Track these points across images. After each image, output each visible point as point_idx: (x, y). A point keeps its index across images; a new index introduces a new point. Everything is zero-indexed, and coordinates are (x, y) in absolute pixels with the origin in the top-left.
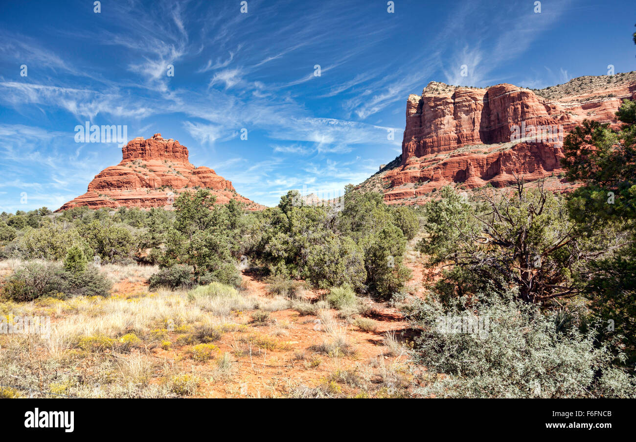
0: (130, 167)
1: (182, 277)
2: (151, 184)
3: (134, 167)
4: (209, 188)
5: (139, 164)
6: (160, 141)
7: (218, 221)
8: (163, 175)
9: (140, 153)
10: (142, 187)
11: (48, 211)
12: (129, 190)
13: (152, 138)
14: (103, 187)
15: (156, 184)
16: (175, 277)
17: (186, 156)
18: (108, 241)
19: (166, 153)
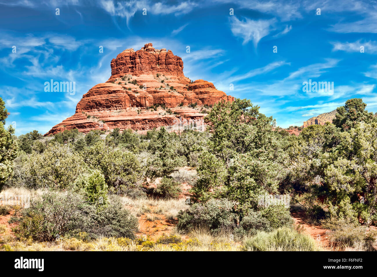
0: (120, 83)
1: (221, 216)
2: (142, 103)
3: (123, 84)
4: (207, 105)
5: (129, 79)
6: (152, 52)
7: (263, 142)
8: (155, 92)
9: (130, 67)
10: (132, 106)
11: (38, 135)
12: (118, 110)
13: (143, 50)
14: (92, 107)
15: (147, 103)
16: (211, 216)
17: (180, 68)
18: (113, 168)
19: (158, 65)
